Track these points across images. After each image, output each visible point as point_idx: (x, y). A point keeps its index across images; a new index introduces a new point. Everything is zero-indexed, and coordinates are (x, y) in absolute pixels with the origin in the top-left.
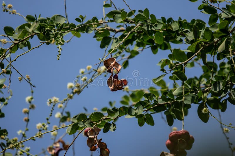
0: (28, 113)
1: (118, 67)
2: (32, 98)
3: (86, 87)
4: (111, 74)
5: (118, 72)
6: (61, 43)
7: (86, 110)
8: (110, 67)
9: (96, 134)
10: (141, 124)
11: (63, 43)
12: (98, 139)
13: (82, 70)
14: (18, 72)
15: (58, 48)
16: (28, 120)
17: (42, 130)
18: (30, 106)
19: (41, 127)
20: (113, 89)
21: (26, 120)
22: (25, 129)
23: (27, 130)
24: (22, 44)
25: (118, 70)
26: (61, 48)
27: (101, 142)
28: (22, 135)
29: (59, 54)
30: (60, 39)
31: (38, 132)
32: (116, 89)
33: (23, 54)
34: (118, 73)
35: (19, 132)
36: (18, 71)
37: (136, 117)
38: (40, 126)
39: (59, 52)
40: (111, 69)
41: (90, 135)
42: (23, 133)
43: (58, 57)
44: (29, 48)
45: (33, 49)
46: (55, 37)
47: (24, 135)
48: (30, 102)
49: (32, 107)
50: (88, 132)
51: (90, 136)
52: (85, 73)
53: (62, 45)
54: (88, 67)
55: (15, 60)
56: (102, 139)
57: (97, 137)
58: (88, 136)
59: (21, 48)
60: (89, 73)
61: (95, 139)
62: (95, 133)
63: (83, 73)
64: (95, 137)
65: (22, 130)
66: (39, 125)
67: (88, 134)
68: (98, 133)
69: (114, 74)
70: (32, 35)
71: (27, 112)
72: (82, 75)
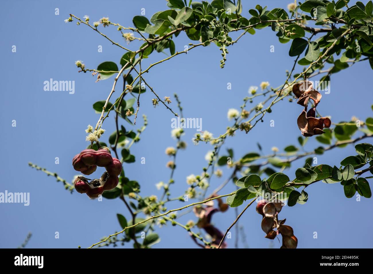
0: (174, 155)
1: (316, 97)
2: (182, 132)
3: (261, 120)
4: (304, 108)
5: (316, 105)
6: (225, 41)
7: (260, 148)
8: (302, 96)
9: (276, 211)
10: (349, 194)
11: (229, 42)
12: (279, 220)
13: (252, 89)
14: (152, 91)
15: (221, 50)
16: (174, 167)
17: (195, 186)
18: (178, 145)
19: (194, 182)
20: (306, 132)
21: (170, 166)
22: (170, 181)
23: (173, 182)
24: (161, 44)
25: (317, 102)
26: (226, 50)
27: (284, 224)
28: (164, 191)
29: (224, 59)
30: (224, 36)
31: (190, 189)
32: (311, 133)
33: (161, 62)
34: (315, 107)
35: (160, 185)
36: (152, 89)
37: (342, 183)
38: (193, 180)
39: (223, 55)
40: (304, 100)
41: (267, 212)
42: (166, 186)
43: (222, 63)
44: (172, 51)
45: (178, 54)
46: (217, 32)
47: (166, 190)
48: (178, 138)
49: (182, 145)
50: (264, 207)
51: (267, 215)
52: (257, 94)
53: (227, 45)
54: (263, 83)
55: (147, 71)
56: (285, 220)
57: (277, 217)
58: (264, 215)
59: (159, 51)
60: (264, 94)
61: (275, 220)
62: (276, 209)
63: (254, 93)
64: (274, 216)
65: (165, 182)
66: (191, 178)
67: (264, 211)
68: (279, 209)
69: (309, 109)
70: (177, 31)
71: (173, 153)
72: (253, 97)
